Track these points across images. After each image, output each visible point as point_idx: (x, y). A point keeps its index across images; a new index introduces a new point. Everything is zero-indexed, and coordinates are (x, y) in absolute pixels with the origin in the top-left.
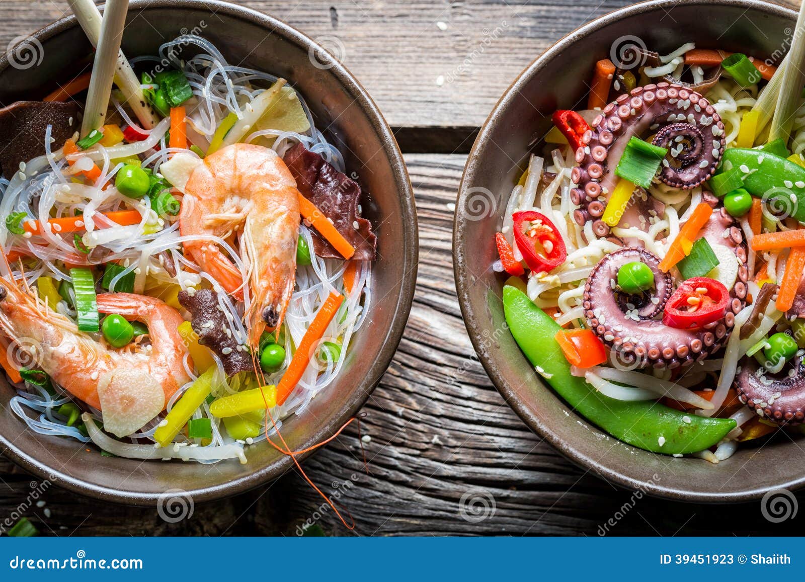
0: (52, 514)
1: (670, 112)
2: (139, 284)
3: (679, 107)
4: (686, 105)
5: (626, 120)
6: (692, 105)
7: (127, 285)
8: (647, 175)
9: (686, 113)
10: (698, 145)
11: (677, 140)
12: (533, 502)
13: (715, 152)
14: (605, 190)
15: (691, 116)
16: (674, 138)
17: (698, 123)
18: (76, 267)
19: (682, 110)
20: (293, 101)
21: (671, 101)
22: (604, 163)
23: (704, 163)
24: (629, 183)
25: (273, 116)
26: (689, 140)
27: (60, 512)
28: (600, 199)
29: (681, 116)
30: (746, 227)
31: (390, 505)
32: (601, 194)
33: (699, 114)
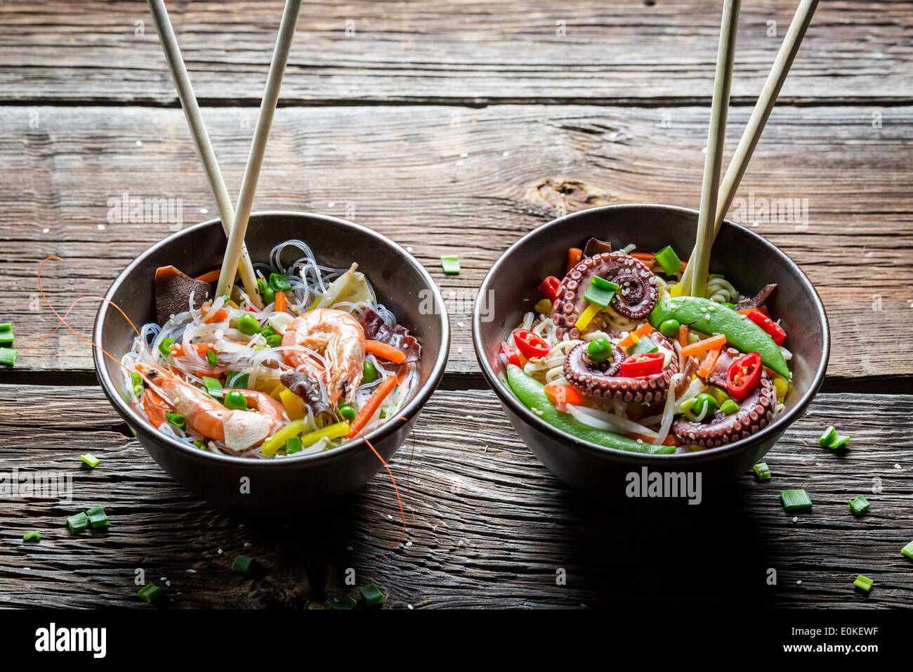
0: (171, 585)
1: (620, 267)
2: (251, 382)
3: (626, 263)
4: (631, 263)
5: (591, 267)
6: (635, 264)
7: (243, 382)
8: (604, 300)
9: (631, 268)
10: (640, 289)
11: (625, 284)
12: (535, 580)
13: (652, 295)
14: (577, 309)
15: (634, 270)
16: (623, 282)
17: (639, 276)
18: (207, 375)
19: (627, 266)
20: (362, 282)
21: (620, 259)
22: (576, 291)
23: (645, 302)
24: (596, 305)
25: (348, 294)
26: (634, 285)
27: (178, 583)
28: (573, 315)
29: (628, 270)
30: (677, 344)
31: (428, 580)
32: (573, 311)
33: (639, 269)
